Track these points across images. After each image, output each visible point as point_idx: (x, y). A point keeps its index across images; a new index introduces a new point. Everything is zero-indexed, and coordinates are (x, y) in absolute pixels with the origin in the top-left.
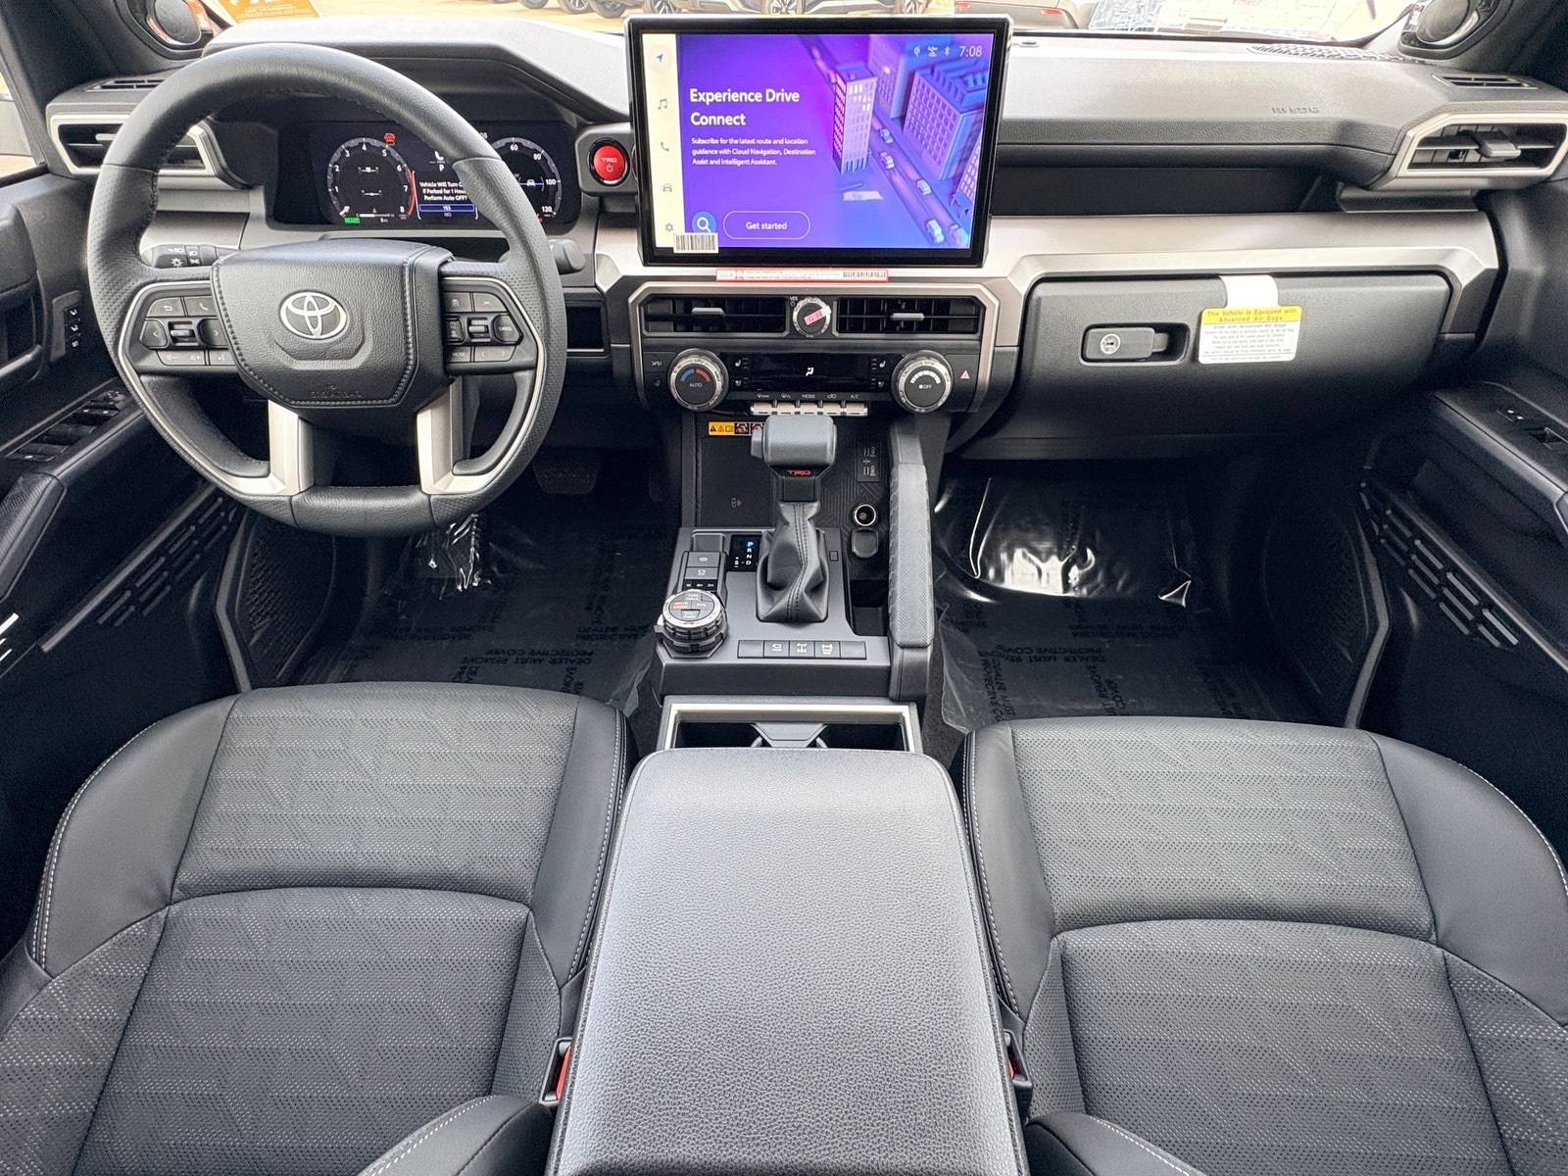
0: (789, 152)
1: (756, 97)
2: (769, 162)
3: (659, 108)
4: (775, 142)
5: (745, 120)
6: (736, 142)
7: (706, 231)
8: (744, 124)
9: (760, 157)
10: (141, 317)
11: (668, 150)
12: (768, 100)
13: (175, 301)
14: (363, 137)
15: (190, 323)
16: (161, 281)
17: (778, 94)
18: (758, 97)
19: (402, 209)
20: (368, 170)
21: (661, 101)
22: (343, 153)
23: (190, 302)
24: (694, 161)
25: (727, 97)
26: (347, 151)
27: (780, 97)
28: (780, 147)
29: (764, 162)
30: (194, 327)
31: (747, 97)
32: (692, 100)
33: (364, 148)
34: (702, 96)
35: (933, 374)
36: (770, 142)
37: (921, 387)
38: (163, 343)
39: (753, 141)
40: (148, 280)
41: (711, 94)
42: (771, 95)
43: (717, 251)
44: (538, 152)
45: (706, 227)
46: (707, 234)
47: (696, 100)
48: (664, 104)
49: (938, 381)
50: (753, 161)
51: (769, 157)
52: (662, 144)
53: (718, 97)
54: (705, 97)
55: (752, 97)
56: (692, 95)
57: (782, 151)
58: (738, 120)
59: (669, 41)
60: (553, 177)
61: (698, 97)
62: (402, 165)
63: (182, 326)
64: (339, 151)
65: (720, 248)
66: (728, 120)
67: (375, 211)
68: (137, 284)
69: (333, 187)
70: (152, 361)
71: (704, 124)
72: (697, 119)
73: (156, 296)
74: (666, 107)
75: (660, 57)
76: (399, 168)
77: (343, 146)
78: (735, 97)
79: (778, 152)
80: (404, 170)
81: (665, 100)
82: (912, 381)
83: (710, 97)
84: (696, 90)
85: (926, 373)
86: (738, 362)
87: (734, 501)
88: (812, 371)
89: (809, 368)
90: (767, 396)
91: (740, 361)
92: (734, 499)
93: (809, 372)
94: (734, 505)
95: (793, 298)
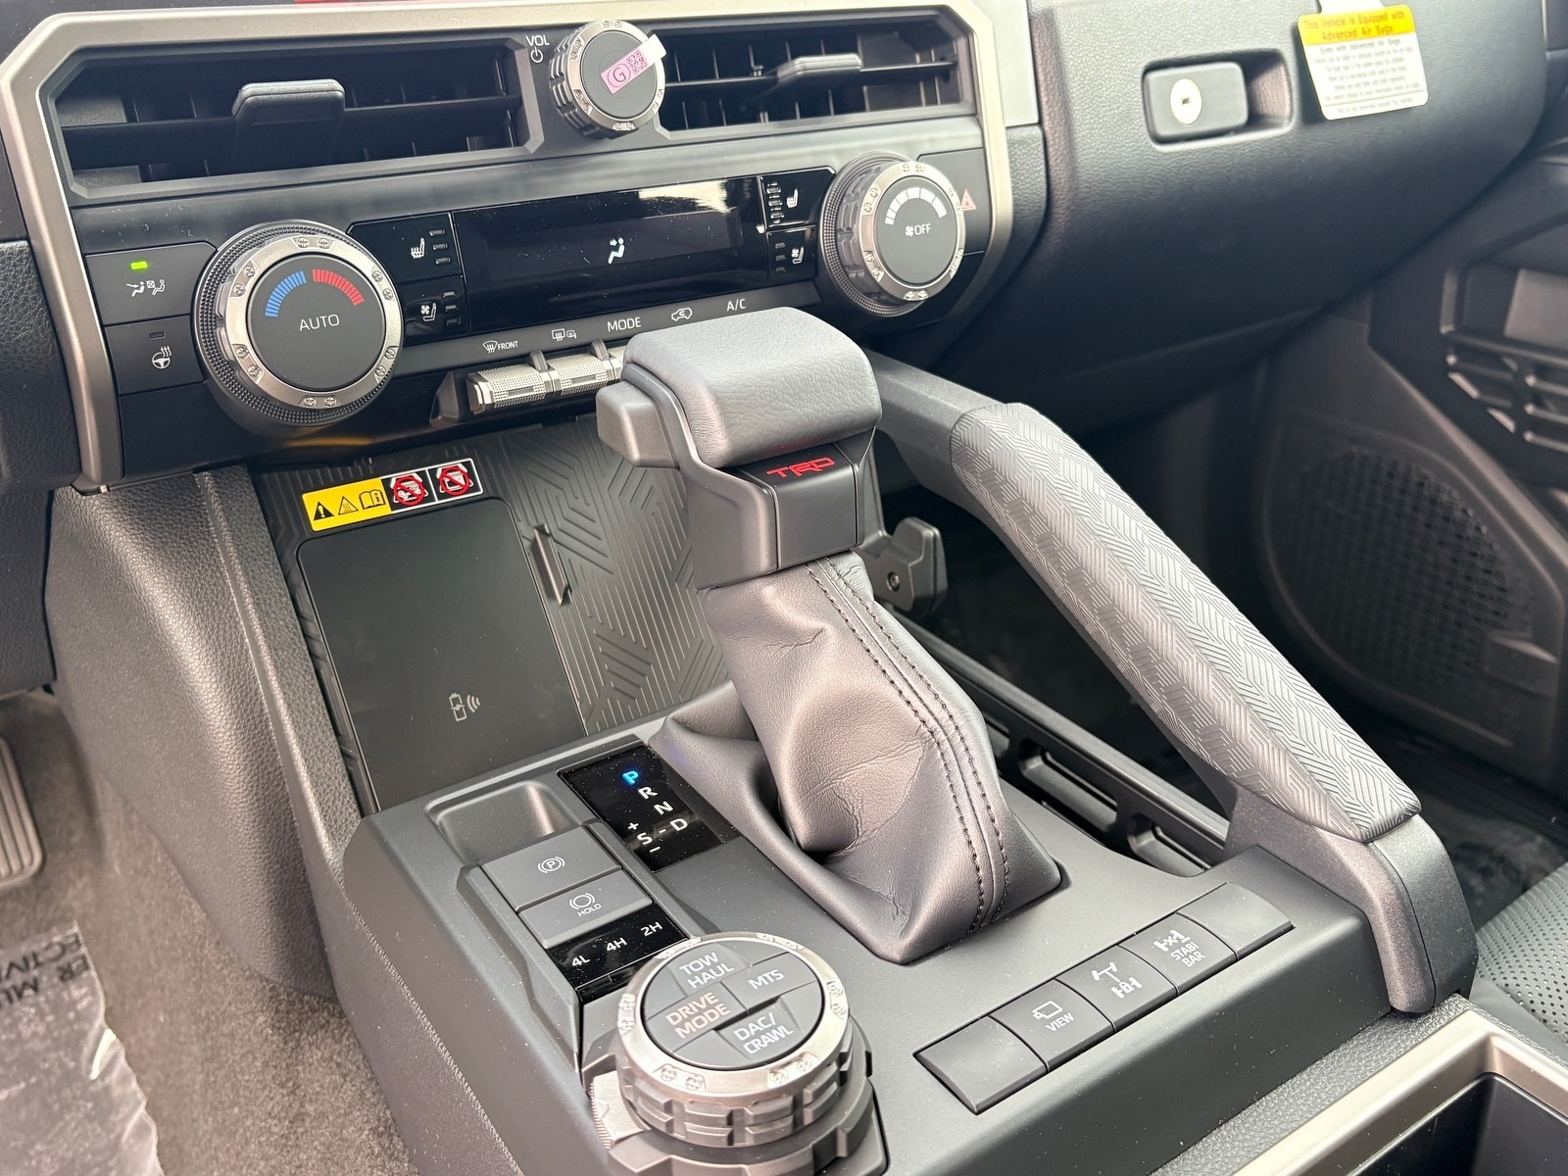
35: (927, 196)
37: (909, 231)
49: (941, 211)
82: (889, 221)
85: (913, 193)
86: (418, 245)
87: (456, 701)
88: (622, 248)
89: (613, 243)
90: (512, 345)
91: (423, 242)
92: (454, 695)
93: (613, 254)
94: (459, 713)
95: (534, 38)
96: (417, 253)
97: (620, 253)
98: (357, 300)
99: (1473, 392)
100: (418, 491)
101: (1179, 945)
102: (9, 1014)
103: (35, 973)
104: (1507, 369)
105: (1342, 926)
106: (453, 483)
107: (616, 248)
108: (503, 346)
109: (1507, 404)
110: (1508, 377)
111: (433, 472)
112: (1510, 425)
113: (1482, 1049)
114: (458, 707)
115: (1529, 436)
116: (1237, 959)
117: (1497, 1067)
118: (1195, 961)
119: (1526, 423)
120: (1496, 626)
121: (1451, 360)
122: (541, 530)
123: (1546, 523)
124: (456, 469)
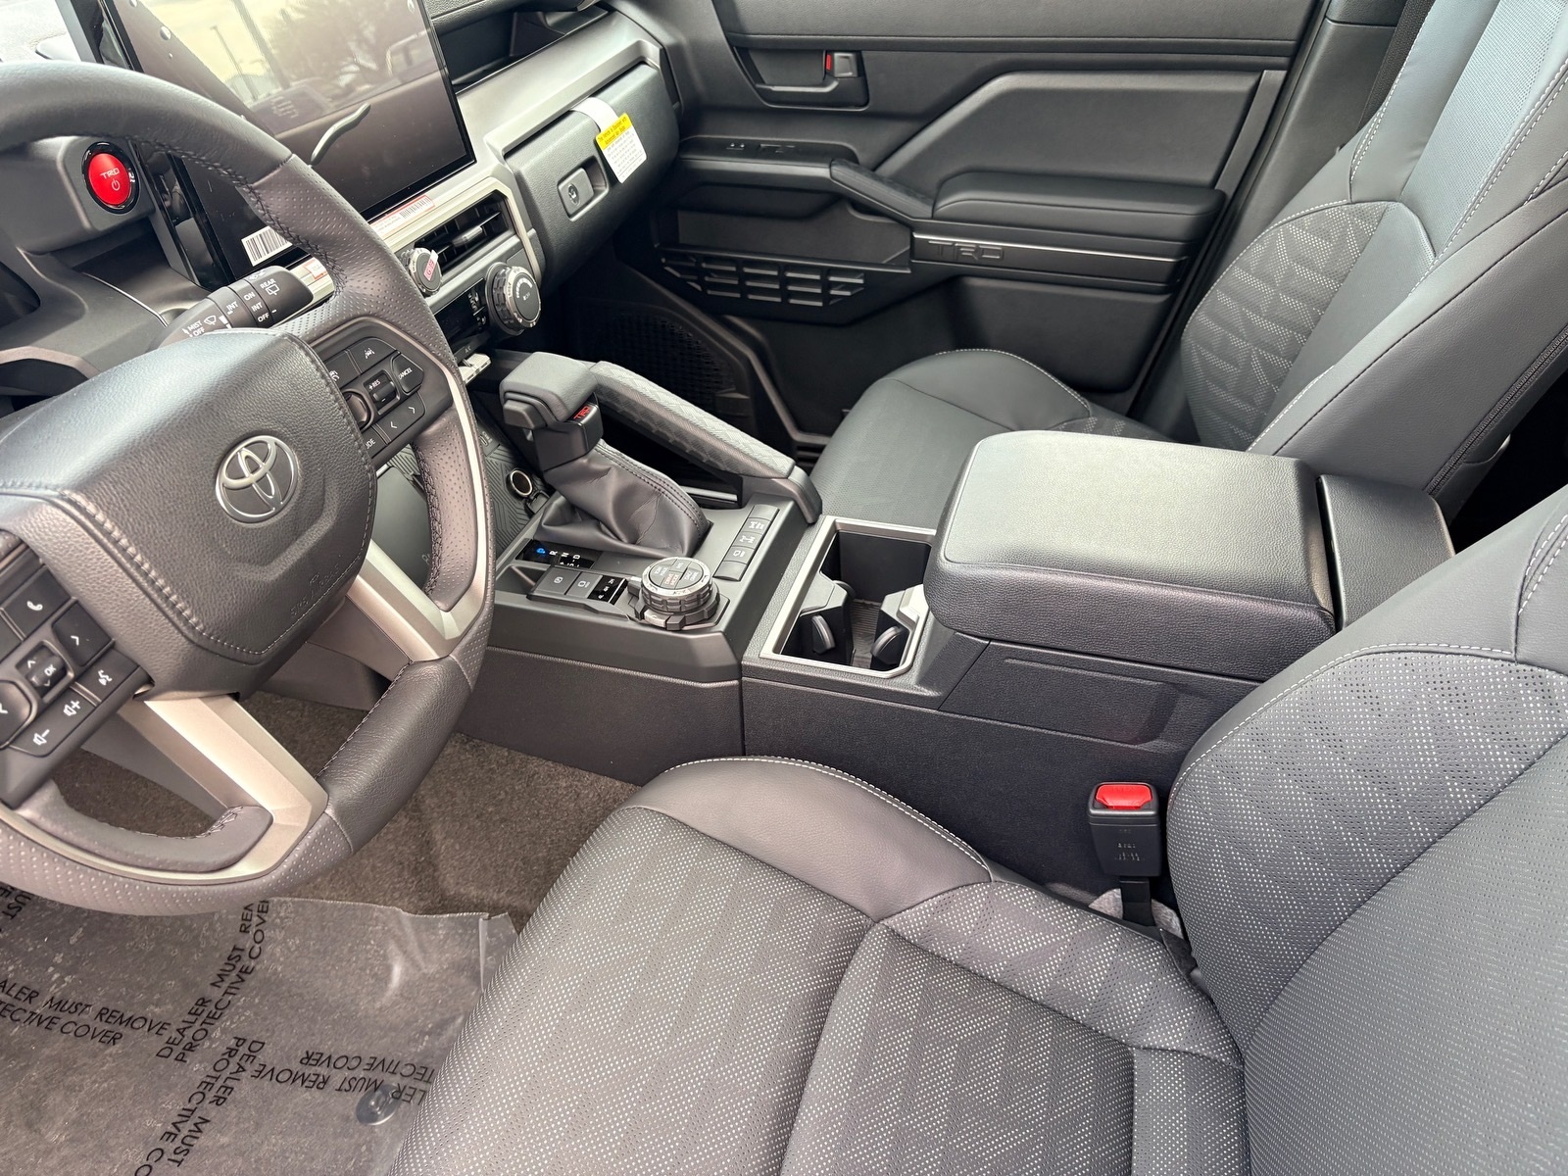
99: (678, 275)
101: (755, 525)
104: (692, 261)
105: (790, 505)
109: (695, 278)
110: (693, 265)
112: (699, 288)
113: (834, 524)
115: (709, 292)
116: (772, 522)
117: (839, 528)
118: (762, 527)
119: (706, 286)
120: (719, 389)
121: (663, 260)
123: (727, 333)
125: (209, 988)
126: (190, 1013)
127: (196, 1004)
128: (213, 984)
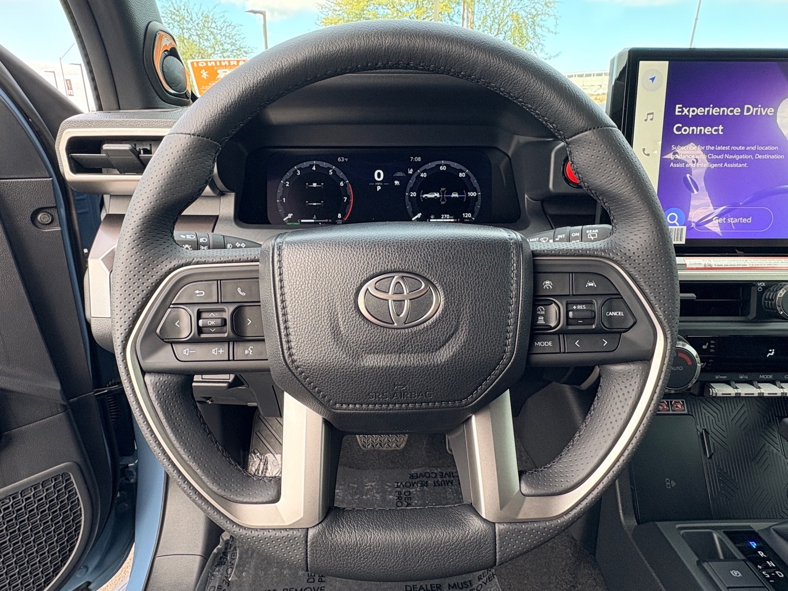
0: (760, 157)
1: (735, 111)
2: (740, 165)
3: (646, 120)
4: (748, 148)
5: (722, 130)
6: (713, 148)
7: (675, 225)
8: (721, 133)
9: (733, 161)
10: (166, 303)
11: (648, 155)
12: (745, 114)
13: (210, 286)
14: (314, 160)
15: (223, 311)
16: (197, 263)
17: (755, 109)
18: (737, 111)
19: (339, 216)
20: (315, 185)
21: (648, 114)
22: (296, 172)
23: (228, 287)
24: (672, 164)
25: (708, 111)
26: (299, 171)
27: (757, 111)
28: (753, 153)
29: (736, 165)
30: (227, 315)
31: (727, 111)
32: (677, 113)
33: (314, 168)
34: (686, 111)
36: (743, 148)
38: (185, 334)
39: (728, 148)
40: (183, 261)
41: (695, 109)
42: (748, 110)
43: (683, 242)
44: (462, 171)
45: (675, 222)
46: (676, 227)
47: (680, 114)
48: (650, 117)
50: (726, 165)
51: (741, 161)
52: (644, 150)
53: (700, 111)
54: (689, 111)
55: (732, 111)
56: (677, 110)
57: (754, 156)
58: (715, 131)
59: (662, 67)
60: (474, 190)
61: (683, 111)
62: (344, 181)
63: (212, 315)
64: (292, 170)
65: (686, 240)
66: (707, 130)
67: (315, 217)
68: (172, 265)
69: (281, 198)
70: (165, 358)
71: (684, 133)
72: (679, 129)
73: (190, 279)
74: (652, 119)
75: (653, 79)
76: (342, 184)
77: (295, 167)
78: (715, 111)
79: (750, 157)
80: (345, 185)
81: (652, 113)
83: (693, 111)
84: (681, 106)
86: (705, 345)
87: (668, 481)
88: (773, 353)
89: (770, 350)
90: (724, 377)
91: (707, 344)
92: (667, 479)
93: (769, 354)
94: (668, 486)
95: (761, 283)
96: (704, 347)
97: (772, 354)
98: (690, 363)
100: (665, 407)
102: (444, 489)
103: (452, 478)
106: (677, 407)
107: (771, 352)
108: (721, 377)
111: (671, 402)
114: (668, 483)
122: (705, 430)
124: (679, 402)
125: (447, 585)
126: (431, 585)
127: (436, 585)
128: (449, 585)
